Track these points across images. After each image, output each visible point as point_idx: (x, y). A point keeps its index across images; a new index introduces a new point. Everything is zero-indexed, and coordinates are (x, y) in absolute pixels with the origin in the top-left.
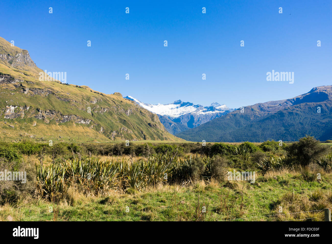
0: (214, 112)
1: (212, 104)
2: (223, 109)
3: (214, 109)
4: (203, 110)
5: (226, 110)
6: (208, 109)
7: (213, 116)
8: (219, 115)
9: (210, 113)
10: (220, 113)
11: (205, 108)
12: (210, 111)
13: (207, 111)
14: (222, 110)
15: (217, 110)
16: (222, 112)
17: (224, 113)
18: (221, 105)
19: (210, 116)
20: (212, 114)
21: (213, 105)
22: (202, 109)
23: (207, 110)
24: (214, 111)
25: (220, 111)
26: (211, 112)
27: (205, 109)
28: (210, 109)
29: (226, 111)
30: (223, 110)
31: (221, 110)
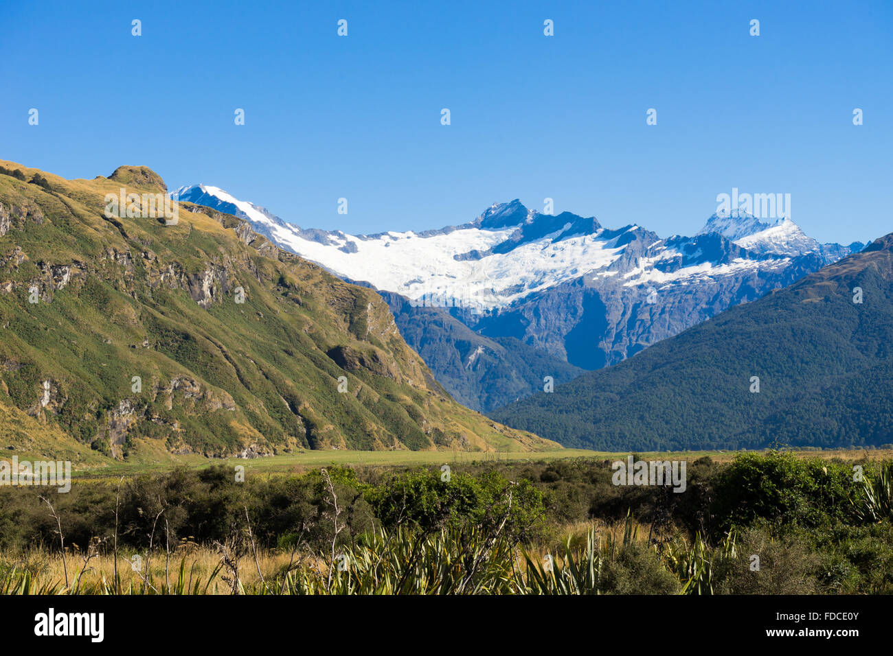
0: (725, 269)
1: (710, 220)
2: (782, 249)
3: (723, 247)
4: (658, 258)
5: (796, 253)
6: (689, 250)
7: (716, 297)
8: (755, 283)
9: (705, 274)
10: (761, 274)
11: (670, 243)
12: (700, 261)
13: (686, 262)
14: (775, 257)
15: (743, 253)
16: (772, 265)
17: (787, 271)
18: (764, 226)
19: (700, 295)
20: (716, 278)
21: (718, 223)
22: (655, 254)
23: (684, 258)
24: (726, 261)
25: (764, 263)
26: (707, 269)
27: (669, 254)
28: (698, 253)
29: (798, 261)
30: (783, 257)
31: (766, 257)
